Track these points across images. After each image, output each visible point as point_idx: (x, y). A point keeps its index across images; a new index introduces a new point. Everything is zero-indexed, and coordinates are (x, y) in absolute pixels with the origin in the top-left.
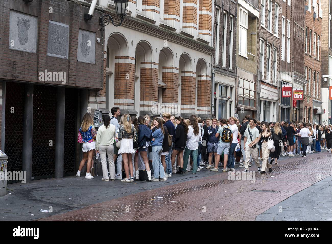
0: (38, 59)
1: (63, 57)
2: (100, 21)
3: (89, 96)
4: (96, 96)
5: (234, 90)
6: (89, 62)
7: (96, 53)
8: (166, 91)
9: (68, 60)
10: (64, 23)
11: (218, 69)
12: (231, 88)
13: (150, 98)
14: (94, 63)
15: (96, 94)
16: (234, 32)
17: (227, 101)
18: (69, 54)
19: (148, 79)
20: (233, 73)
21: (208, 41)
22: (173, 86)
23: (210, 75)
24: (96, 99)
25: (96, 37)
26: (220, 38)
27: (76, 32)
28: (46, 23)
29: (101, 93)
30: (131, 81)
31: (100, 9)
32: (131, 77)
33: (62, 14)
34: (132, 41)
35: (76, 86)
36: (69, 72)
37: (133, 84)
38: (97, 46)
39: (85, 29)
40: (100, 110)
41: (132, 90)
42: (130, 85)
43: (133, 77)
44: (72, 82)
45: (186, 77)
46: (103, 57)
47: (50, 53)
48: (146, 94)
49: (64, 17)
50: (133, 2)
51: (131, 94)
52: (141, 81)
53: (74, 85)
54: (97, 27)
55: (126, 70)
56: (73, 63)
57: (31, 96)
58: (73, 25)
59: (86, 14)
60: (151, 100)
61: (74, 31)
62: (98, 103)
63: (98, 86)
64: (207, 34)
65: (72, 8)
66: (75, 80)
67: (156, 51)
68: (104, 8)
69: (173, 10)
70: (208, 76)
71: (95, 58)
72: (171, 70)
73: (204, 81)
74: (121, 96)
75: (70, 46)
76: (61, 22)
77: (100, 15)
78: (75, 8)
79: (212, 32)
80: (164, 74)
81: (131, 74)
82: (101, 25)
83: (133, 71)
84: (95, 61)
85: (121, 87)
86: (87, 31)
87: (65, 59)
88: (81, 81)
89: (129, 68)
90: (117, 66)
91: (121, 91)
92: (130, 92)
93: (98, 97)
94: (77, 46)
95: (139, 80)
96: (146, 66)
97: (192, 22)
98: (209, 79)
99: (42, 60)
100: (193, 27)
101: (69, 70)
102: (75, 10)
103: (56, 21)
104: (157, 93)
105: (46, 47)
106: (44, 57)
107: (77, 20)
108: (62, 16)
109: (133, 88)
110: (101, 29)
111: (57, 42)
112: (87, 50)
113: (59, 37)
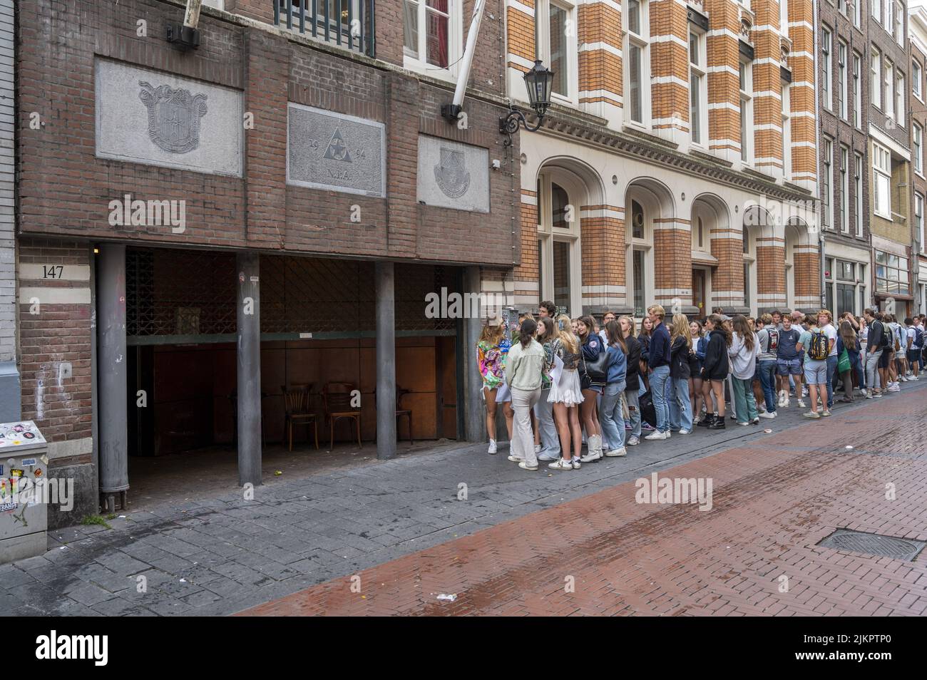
0: (246, 190)
1: (362, 192)
2: (500, 124)
3: (482, 279)
4: (503, 280)
5: (868, 269)
6: (470, 209)
7: (490, 190)
8: (719, 271)
9: (385, 200)
10: (365, 116)
11: (833, 235)
12: (863, 266)
13: (673, 283)
14: (488, 211)
15: (504, 275)
16: (863, 180)
17: (854, 286)
18: (388, 186)
20: (865, 243)
21: (810, 189)
22: (731, 261)
23: (817, 244)
24: (503, 285)
25: (489, 158)
26: (835, 187)
27: (408, 140)
28: (276, 107)
29: (523, 274)
30: (616, 252)
31: (503, 102)
32: (616, 244)
33: (356, 96)
34: (615, 177)
35: (418, 257)
36: (388, 227)
37: (622, 256)
38: (493, 175)
39: (448, 137)
40: (513, 308)
41: (620, 268)
42: (612, 259)
43: (620, 245)
44: (401, 249)
45: (765, 248)
46: (515, 199)
47: (304, 180)
48: (666, 276)
49: (361, 103)
50: (614, 103)
51: (616, 276)
52: (655, 254)
53: (412, 256)
54: (493, 136)
55: (602, 231)
56: (400, 207)
57: (251, 280)
58: (393, 124)
59: (447, 106)
60: (674, 286)
61: (397, 136)
62: (511, 293)
63: (502, 259)
64: (807, 178)
65: (390, 86)
66: (414, 244)
67: (683, 199)
68: (514, 101)
69: (725, 131)
70: (812, 246)
71: (490, 200)
72: (726, 234)
73: (804, 254)
74: (594, 279)
75: (388, 169)
76: (352, 113)
77: (499, 114)
78: (397, 86)
79: (817, 176)
80: (713, 242)
81: (613, 237)
82: (504, 133)
83: (621, 233)
84: (490, 207)
85: (594, 263)
86: (457, 142)
87: (371, 198)
88: (440, 248)
89: (612, 228)
90: (585, 224)
91: (594, 271)
92: (615, 272)
93: (513, 280)
94: (413, 170)
95: (652, 251)
96: (662, 226)
97: (771, 155)
98: (815, 251)
99: (267, 193)
100: (774, 164)
101: (388, 221)
102: (398, 89)
103: (330, 110)
104: (691, 273)
105: (279, 164)
106: (275, 188)
107: (410, 112)
108: (351, 99)
109: (622, 264)
110: (505, 141)
111: (337, 157)
112: (458, 182)
113: (346, 145)
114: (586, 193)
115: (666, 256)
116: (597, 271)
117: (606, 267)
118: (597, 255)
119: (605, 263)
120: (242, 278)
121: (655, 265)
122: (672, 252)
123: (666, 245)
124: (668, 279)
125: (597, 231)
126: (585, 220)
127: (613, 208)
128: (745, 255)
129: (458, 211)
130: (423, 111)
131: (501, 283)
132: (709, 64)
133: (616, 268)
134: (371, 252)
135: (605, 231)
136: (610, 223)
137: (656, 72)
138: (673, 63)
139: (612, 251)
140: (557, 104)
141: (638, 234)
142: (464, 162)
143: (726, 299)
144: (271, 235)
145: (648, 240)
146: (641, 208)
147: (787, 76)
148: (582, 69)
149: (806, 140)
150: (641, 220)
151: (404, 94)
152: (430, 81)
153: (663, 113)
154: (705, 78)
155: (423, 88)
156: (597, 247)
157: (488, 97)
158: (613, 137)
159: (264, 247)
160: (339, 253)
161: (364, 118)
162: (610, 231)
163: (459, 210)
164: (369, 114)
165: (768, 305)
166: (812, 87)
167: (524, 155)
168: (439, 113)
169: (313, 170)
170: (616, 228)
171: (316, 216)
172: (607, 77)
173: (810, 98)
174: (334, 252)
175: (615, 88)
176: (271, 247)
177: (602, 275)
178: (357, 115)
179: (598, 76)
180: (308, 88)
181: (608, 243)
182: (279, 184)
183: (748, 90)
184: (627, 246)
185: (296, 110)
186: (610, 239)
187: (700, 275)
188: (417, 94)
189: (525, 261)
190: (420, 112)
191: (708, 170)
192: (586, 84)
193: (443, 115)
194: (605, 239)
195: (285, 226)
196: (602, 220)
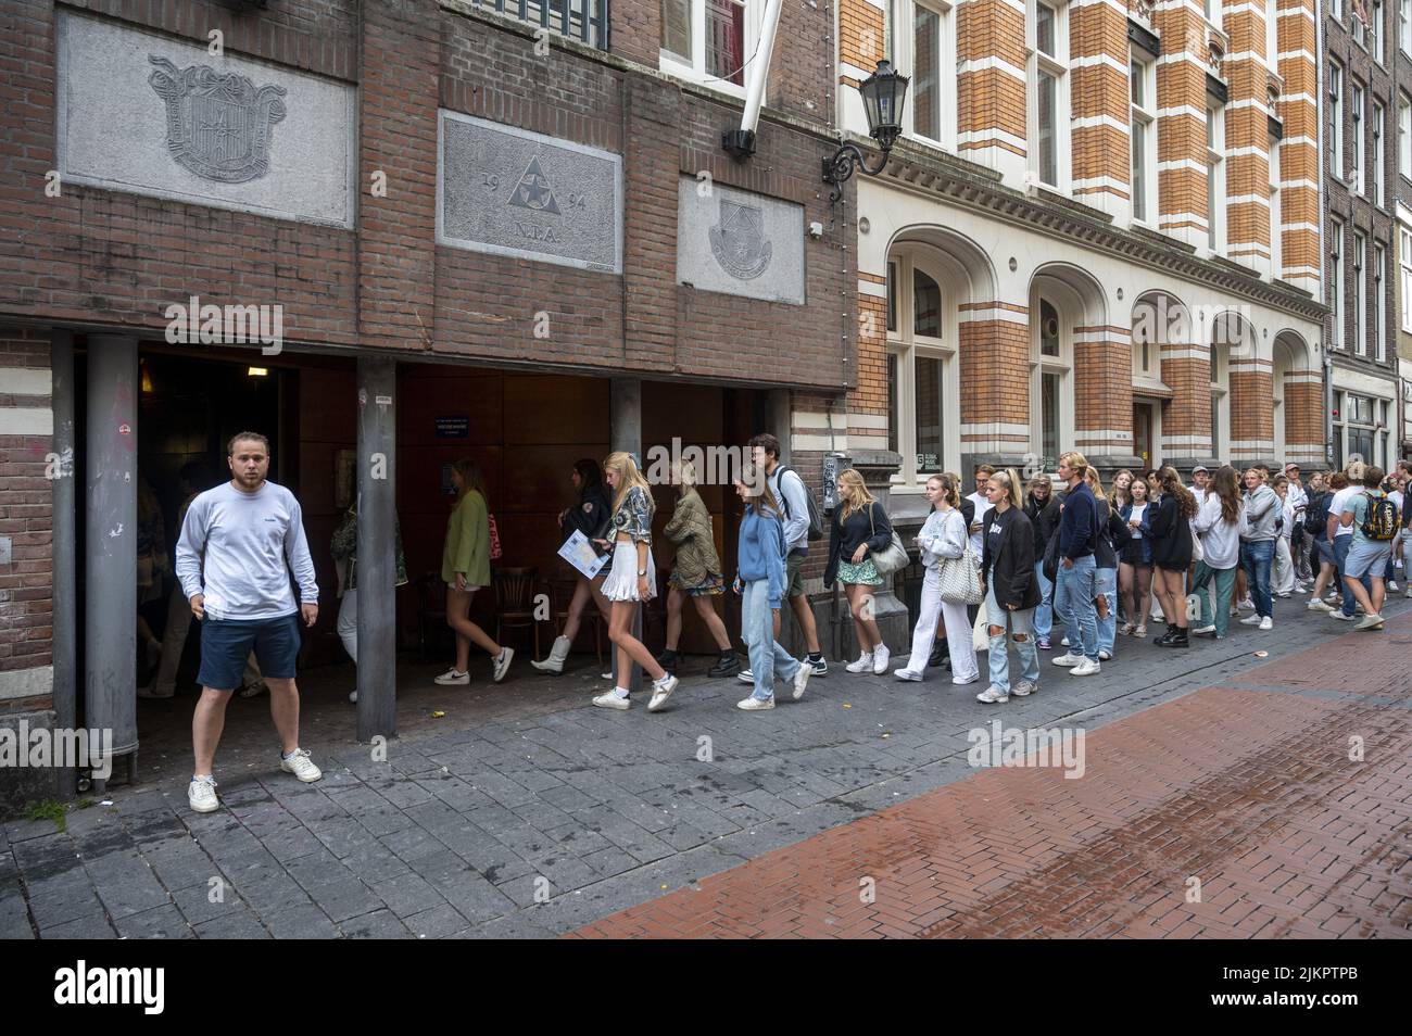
0: (358, 250)
1: (580, 264)
2: (823, 168)
3: (792, 409)
4: (828, 412)
5: (1393, 407)
6: (771, 298)
7: (805, 270)
8: (1173, 406)
9: (621, 278)
10: (586, 142)
11: (1343, 358)
12: (1385, 404)
13: (1103, 422)
14: (802, 302)
15: (830, 403)
16: (1387, 281)
17: (1373, 432)
18: (625, 255)
19: (1097, 370)
20: (1388, 370)
21: (1310, 290)
22: (1192, 392)
23: (1320, 371)
24: (829, 420)
25: (805, 220)
26: (1345, 289)
27: (662, 183)
28: (417, 115)
29: (862, 403)
30: (1014, 373)
31: (829, 134)
32: (1014, 361)
33: (569, 107)
34: (1013, 260)
35: (679, 370)
36: (624, 321)
37: (1023, 380)
38: (812, 246)
39: (734, 182)
40: (843, 456)
41: (1020, 397)
42: (1008, 384)
43: (1020, 362)
44: (647, 357)
45: (1243, 374)
46: (848, 286)
47: (471, 239)
48: (1093, 412)
49: (579, 119)
50: (1012, 149)
51: (1014, 408)
52: (1076, 379)
53: (667, 368)
54: (811, 185)
55: (993, 341)
56: (646, 289)
57: (377, 402)
58: (634, 154)
59: (731, 133)
60: (1105, 426)
61: (643, 175)
62: (841, 432)
63: (826, 378)
64: (1307, 274)
65: (629, 94)
66: (672, 351)
67: (1120, 298)
68: (848, 133)
69: (1184, 202)
70: (1313, 373)
71: (805, 285)
72: (1185, 352)
73: (1301, 384)
74: (980, 414)
75: (626, 228)
76: (561, 134)
77: (823, 151)
78: (642, 94)
79: (1321, 272)
80: (1165, 365)
81: (1010, 351)
82: (830, 182)
83: (1022, 345)
84: (806, 296)
85: (979, 390)
86: (750, 191)
87: (596, 273)
88: (718, 357)
89: (1007, 336)
90: (966, 331)
91: (979, 402)
92: (1012, 404)
93: (844, 412)
94: (672, 232)
95: (1071, 375)
96: (1087, 338)
97: (1253, 239)
98: (1318, 380)
99: (398, 257)
100: (1258, 252)
101: (624, 311)
102: (643, 99)
103: (521, 127)
104: (1131, 408)
105: (422, 210)
106: (414, 248)
107: (664, 138)
108: (560, 111)
109: (1024, 392)
110: (832, 195)
111: (534, 204)
112: (751, 255)
113: (549, 186)
114: (968, 283)
115: (1093, 381)
116: (984, 402)
117: (998, 395)
118: (985, 378)
119: (997, 389)
120: (363, 399)
121: (1076, 395)
122: (1102, 375)
123: (1093, 366)
124: (1097, 417)
125: (985, 342)
126: (966, 326)
127: (1010, 307)
128: (1213, 385)
129: (750, 300)
130: (690, 140)
131: (825, 415)
132: (1160, 105)
133: (1014, 396)
134: (595, 361)
135: (997, 341)
136: (1004, 330)
137: (1078, 110)
138: (1105, 96)
139: (1008, 372)
140: (919, 145)
141: (1050, 349)
142: (761, 225)
143: (1184, 447)
144: (406, 326)
145: (1065, 359)
146: (1054, 310)
147: (1276, 130)
148: (963, 99)
149: (1305, 220)
150: (1054, 329)
151: (654, 107)
152: (703, 93)
153: (1090, 171)
154: (1154, 126)
155: (690, 103)
156: (985, 366)
157: (803, 126)
158: (1009, 199)
159: (392, 346)
160: (535, 360)
161: (584, 143)
162: (1005, 342)
163: (752, 299)
164: (593, 138)
165: (1247, 457)
166: (1314, 144)
167: (864, 220)
168: (718, 144)
169: (487, 223)
170: (1013, 338)
171: (493, 298)
172: (1002, 109)
173: (1310, 160)
174: (526, 359)
175: (1014, 126)
176: (406, 346)
177: (991, 408)
178: (570, 138)
179: (987, 107)
180: (480, 89)
181: (1002, 359)
182: (422, 243)
183: (1219, 147)
184: (1033, 367)
185: (457, 124)
186: (1005, 354)
187: (1145, 411)
188: (677, 110)
189: (866, 382)
190: (685, 141)
191: (1158, 255)
192: (969, 121)
193: (724, 148)
194: (997, 353)
195: (434, 314)
196: (993, 324)
